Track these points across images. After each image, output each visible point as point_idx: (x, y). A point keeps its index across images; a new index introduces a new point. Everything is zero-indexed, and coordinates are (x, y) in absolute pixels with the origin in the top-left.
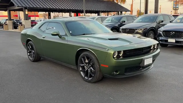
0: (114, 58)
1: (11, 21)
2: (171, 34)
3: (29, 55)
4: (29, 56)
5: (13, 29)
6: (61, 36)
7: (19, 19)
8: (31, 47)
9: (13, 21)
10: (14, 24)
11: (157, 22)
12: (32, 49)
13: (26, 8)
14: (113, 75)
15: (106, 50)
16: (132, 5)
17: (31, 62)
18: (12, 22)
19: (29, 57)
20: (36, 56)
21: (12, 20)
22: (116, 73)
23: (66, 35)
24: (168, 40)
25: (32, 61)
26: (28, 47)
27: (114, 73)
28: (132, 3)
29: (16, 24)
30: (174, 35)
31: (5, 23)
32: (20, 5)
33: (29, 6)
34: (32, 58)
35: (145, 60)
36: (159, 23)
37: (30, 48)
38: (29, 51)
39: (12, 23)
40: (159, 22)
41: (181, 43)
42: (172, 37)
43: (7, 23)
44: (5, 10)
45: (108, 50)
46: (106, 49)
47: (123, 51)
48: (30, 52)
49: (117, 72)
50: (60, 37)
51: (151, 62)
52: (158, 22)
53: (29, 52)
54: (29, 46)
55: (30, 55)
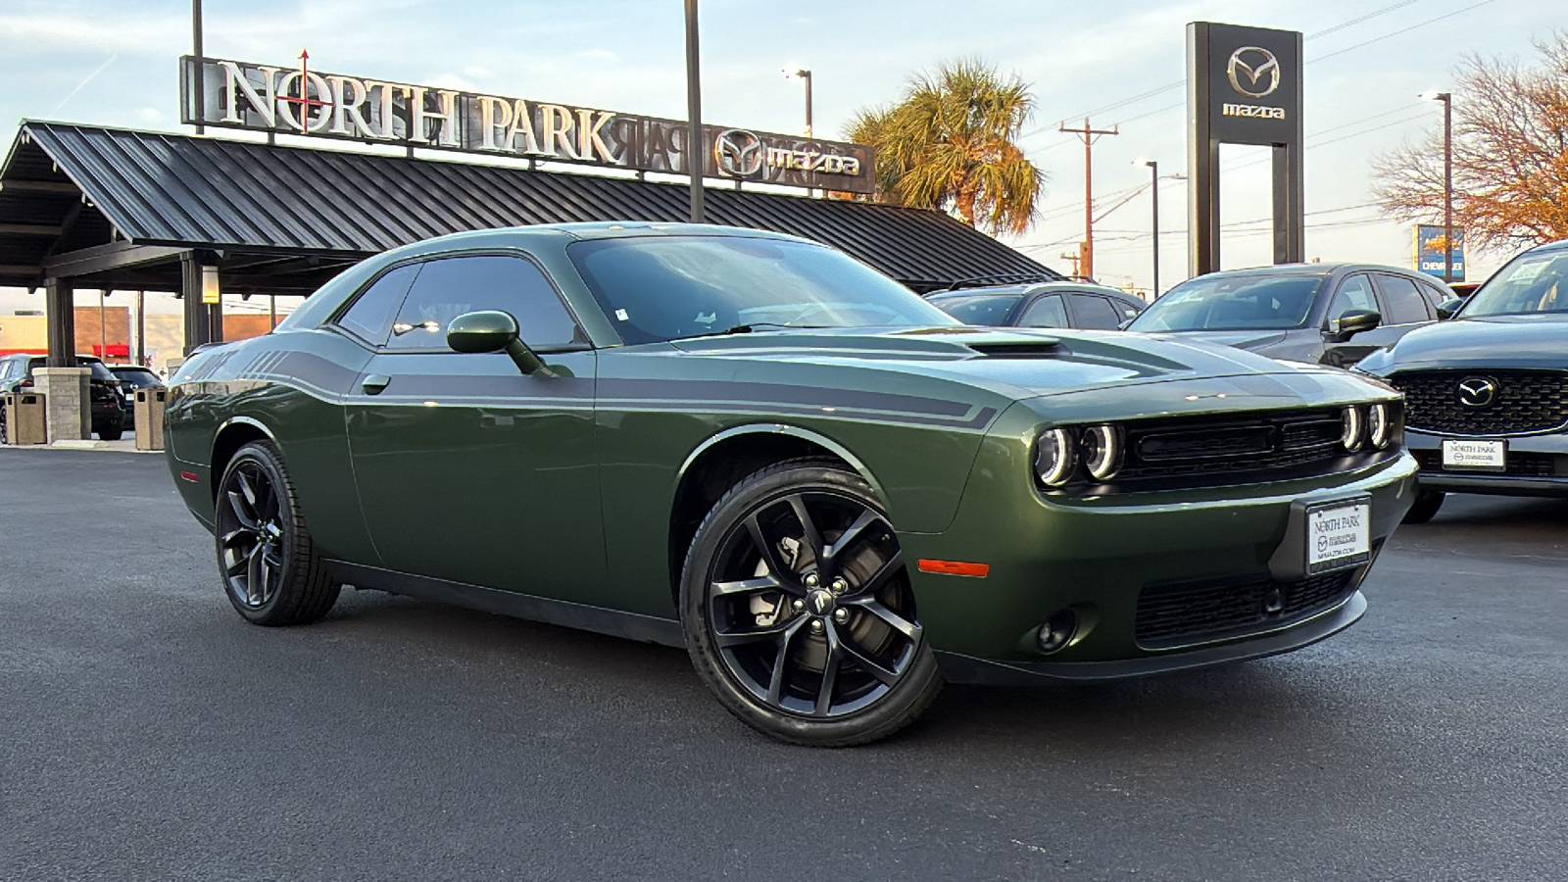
0: (1041, 486)
1: (76, 371)
2: (1467, 395)
3: (234, 571)
4: (233, 580)
5: (85, 437)
6: (536, 353)
7: (135, 364)
8: (251, 499)
9: (89, 371)
10: (93, 400)
11: (1326, 327)
12: (266, 506)
13: (204, 254)
14: (1036, 655)
15: (969, 417)
16: (1087, 249)
17: (248, 628)
18: (82, 377)
19: (229, 590)
20: (293, 570)
21: (82, 360)
22: (1058, 637)
23: (581, 342)
24: (1439, 454)
25: (256, 622)
26: (226, 500)
27: (1045, 635)
28: (1084, 239)
29: (113, 400)
30: (1488, 409)
31: (16, 389)
32: (159, 232)
33: (231, 241)
34: (259, 591)
35: (1313, 518)
36: (1347, 336)
37: (244, 499)
38: (228, 537)
39: (82, 388)
40: (1342, 325)
41: (1551, 473)
42: (1476, 423)
43: (39, 388)
44: (32, 284)
45: (986, 416)
46: (963, 409)
47: (1115, 425)
48: (243, 543)
49: (1065, 621)
50: (528, 363)
51: (1362, 546)
52: (1335, 328)
53: (228, 545)
54: (239, 490)
55: (239, 569)
